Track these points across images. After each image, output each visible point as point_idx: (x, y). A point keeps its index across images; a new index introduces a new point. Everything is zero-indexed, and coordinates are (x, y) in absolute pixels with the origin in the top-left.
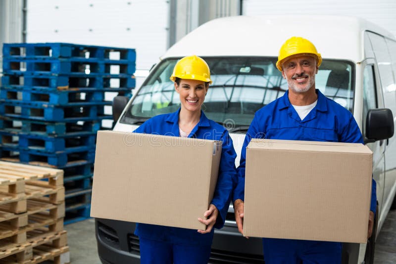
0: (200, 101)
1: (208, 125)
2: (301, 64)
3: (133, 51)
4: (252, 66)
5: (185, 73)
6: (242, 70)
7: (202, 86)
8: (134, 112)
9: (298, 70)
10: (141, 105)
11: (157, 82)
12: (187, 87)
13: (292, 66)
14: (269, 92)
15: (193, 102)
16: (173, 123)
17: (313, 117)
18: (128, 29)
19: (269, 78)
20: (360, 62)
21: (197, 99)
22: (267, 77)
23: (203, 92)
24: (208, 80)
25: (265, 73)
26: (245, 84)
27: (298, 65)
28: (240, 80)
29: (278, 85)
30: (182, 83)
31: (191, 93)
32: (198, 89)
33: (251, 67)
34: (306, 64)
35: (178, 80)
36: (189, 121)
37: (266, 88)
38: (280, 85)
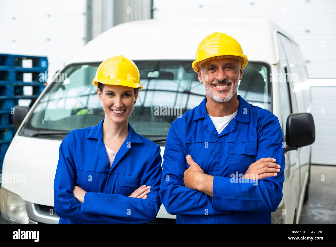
0: (128, 110)
1: (140, 141)
2: (224, 68)
3: (45, 59)
4: (161, 70)
5: (109, 77)
6: (150, 75)
7: (129, 93)
8: (34, 123)
9: (220, 76)
10: (43, 113)
11: (61, 89)
12: (111, 94)
13: (212, 69)
14: (180, 95)
15: (119, 112)
16: (97, 140)
17: (232, 129)
18: (48, 40)
19: (180, 82)
20: (275, 63)
21: (124, 109)
22: (178, 81)
23: (132, 100)
24: (137, 86)
25: (175, 78)
26: (157, 88)
27: (220, 68)
28: (153, 85)
29: (188, 89)
30: (105, 90)
31: (117, 101)
32: (125, 97)
33: (159, 72)
34: (229, 68)
35: (101, 86)
36: (115, 134)
37: (177, 92)
38: (190, 88)
